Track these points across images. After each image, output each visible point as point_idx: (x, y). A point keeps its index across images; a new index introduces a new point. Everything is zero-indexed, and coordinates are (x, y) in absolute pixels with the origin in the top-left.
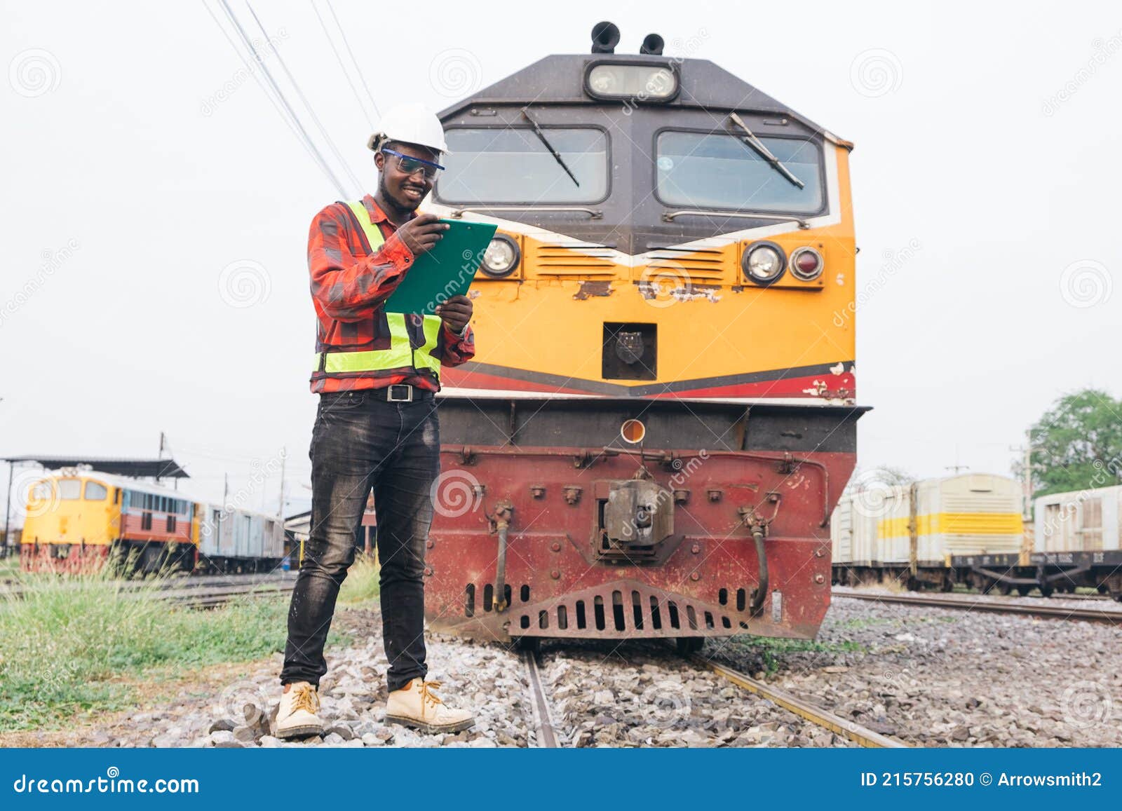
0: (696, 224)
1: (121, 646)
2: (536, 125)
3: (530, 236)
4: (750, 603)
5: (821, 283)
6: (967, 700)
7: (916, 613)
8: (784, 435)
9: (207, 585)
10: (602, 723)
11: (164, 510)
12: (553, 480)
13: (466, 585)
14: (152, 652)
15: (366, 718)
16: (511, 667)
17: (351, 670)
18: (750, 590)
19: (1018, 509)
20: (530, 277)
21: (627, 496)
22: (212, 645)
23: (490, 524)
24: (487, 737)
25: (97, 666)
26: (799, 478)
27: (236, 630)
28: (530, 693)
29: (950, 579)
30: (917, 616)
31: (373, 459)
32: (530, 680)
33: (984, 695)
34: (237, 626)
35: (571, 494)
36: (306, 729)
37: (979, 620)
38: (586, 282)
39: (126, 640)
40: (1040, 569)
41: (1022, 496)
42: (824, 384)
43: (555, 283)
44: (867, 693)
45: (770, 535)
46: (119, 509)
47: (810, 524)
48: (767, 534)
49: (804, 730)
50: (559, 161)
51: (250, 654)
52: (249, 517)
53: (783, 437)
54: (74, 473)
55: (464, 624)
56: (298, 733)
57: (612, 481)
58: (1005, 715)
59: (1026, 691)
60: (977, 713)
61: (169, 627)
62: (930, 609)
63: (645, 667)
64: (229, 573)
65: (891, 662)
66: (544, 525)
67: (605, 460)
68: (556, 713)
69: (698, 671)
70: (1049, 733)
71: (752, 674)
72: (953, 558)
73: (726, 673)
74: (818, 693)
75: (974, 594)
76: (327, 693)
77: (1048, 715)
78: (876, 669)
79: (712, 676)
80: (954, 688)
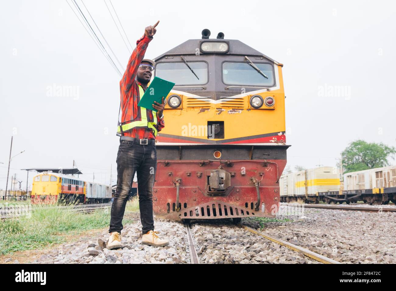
0: (236, 90)
1: (61, 225)
2: (185, 61)
3: (184, 95)
4: (255, 207)
5: (274, 107)
6: (322, 235)
7: (307, 210)
8: (264, 155)
9: (89, 207)
10: (209, 243)
11: (75, 184)
12: (193, 170)
13: (167, 203)
14: (71, 226)
15: (136, 243)
16: (181, 228)
17: (132, 229)
18: (255, 203)
19: (338, 177)
20: (184, 108)
21: (216, 175)
22: (89, 224)
23: (174, 184)
24: (173, 248)
25: (54, 231)
26: (269, 168)
27: (97, 219)
28: (187, 236)
29: (318, 200)
30: (308, 211)
31: (136, 163)
32: (187, 232)
33: (328, 233)
34: (97, 218)
35: (199, 174)
36: (117, 246)
37: (327, 211)
38: (202, 109)
39: (63, 223)
40: (346, 196)
41: (340, 174)
42: (276, 138)
43: (192, 109)
44: (291, 233)
45: (260, 186)
46: (61, 184)
47: (273, 182)
48: (260, 185)
49: (271, 244)
50: (193, 72)
51: (101, 226)
52: (101, 186)
53: (263, 155)
54: (47, 173)
55: (167, 215)
56: (114, 247)
57: (211, 170)
58: (334, 238)
59: (341, 232)
60: (325, 238)
61: (76, 219)
62: (312, 209)
63: (223, 227)
64: (95, 203)
65: (299, 224)
66: (190, 184)
67: (209, 164)
68: (195, 241)
69: (239, 228)
70: (347, 243)
71: (256, 229)
72: (319, 193)
73: (248, 229)
74: (277, 234)
75: (326, 204)
76: (124, 236)
77: (347, 239)
78: (295, 227)
79: (244, 229)
80: (319, 231)
